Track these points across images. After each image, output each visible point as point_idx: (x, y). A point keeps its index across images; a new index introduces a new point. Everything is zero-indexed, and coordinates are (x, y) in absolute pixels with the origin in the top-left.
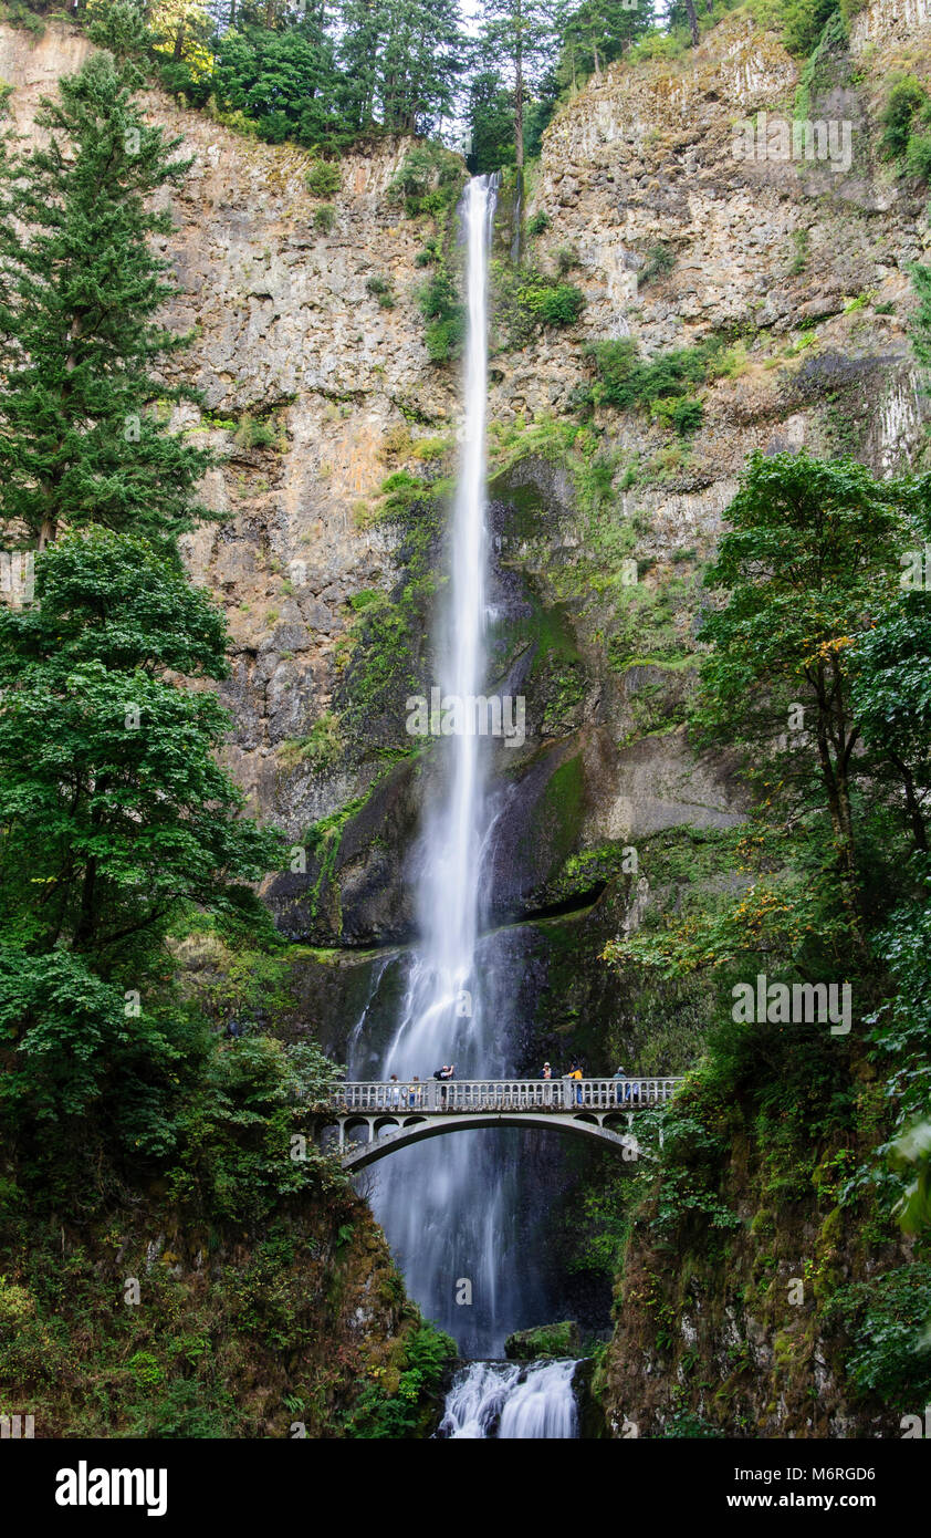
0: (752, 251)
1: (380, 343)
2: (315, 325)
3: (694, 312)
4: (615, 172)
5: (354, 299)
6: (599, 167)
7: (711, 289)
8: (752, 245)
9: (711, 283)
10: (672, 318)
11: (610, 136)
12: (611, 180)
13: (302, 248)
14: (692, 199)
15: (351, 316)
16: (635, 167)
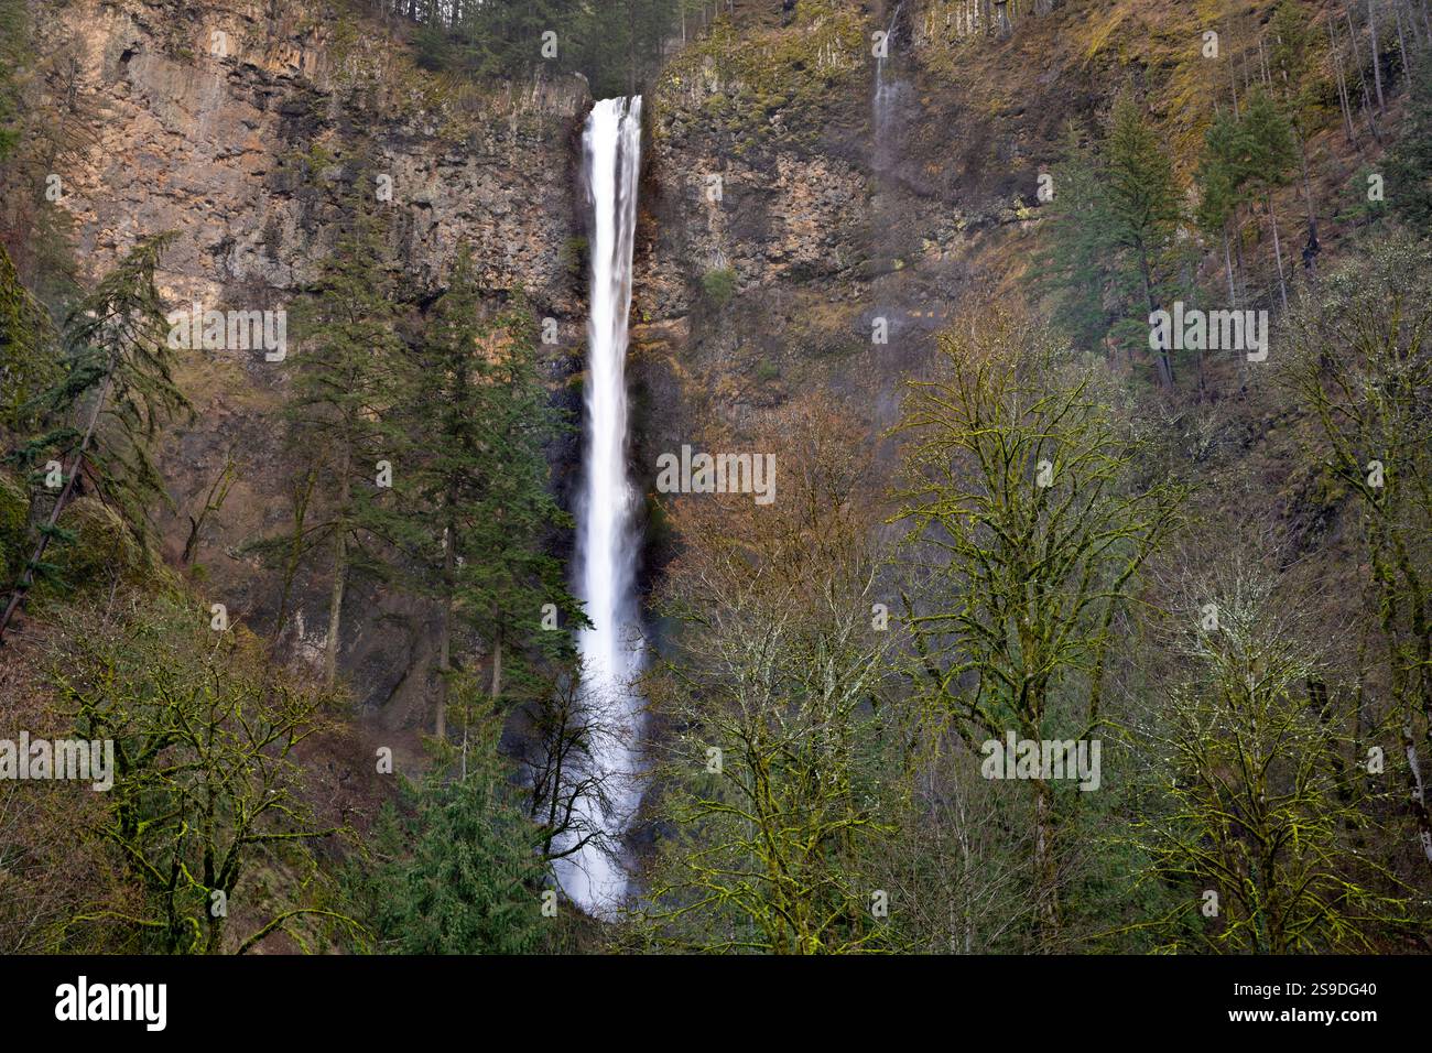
0: (826, 209)
1: (520, 250)
2: (468, 232)
3: (778, 254)
4: (717, 123)
5: (499, 211)
6: (705, 116)
7: (792, 237)
8: (825, 204)
9: (792, 232)
10: (759, 256)
11: (714, 89)
12: (714, 130)
13: (456, 164)
14: (779, 158)
15: (497, 225)
16: (734, 123)
